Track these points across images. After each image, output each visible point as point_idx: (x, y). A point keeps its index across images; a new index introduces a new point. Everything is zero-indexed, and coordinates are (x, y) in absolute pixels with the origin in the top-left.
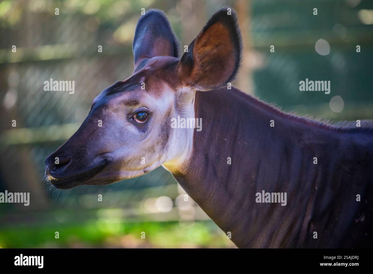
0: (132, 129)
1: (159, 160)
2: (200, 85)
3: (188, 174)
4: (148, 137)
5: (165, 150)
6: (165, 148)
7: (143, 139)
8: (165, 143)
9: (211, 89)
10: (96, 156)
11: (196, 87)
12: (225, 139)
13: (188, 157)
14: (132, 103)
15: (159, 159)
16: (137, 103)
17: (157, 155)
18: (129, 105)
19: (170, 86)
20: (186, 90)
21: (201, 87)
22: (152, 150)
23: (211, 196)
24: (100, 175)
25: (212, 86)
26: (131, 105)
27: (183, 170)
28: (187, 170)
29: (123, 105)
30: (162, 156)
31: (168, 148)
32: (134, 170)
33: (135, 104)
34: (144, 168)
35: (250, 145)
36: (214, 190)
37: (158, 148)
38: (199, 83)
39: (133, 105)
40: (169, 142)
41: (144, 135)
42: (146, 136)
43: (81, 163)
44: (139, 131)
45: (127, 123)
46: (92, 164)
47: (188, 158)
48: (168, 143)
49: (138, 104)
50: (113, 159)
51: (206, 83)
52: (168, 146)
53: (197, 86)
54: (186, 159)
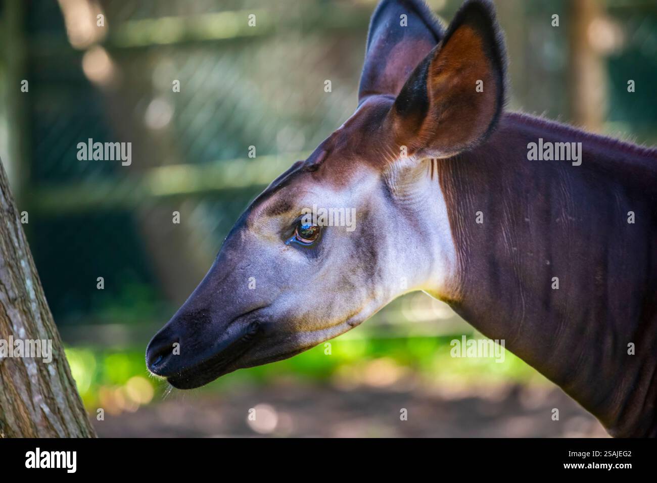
0: (295, 257)
1: (375, 298)
2: (435, 148)
3: (465, 299)
4: (326, 266)
5: (377, 278)
6: (376, 274)
7: (318, 271)
8: (372, 268)
9: (458, 153)
10: (233, 321)
11: (427, 154)
12: (527, 220)
13: (449, 272)
14: (281, 209)
15: (374, 295)
16: (290, 206)
17: (363, 292)
18: (276, 214)
19: (370, 164)
20: (407, 163)
21: (438, 153)
22: (345, 284)
23: (521, 325)
24: (258, 349)
25: (459, 146)
26: (279, 214)
27: (454, 295)
28: (461, 292)
29: (266, 217)
30: (374, 289)
31: (381, 274)
32: (327, 327)
33: (285, 209)
34: (347, 320)
35: (581, 220)
36: (524, 312)
37: (358, 278)
38: (432, 146)
39: (282, 211)
40: (380, 263)
41: (316, 263)
42: (321, 265)
43: (199, 343)
44: (307, 257)
45: (284, 247)
46: (226, 337)
47: (452, 274)
48: (378, 264)
49: (291, 209)
50: (271, 317)
51: (445, 143)
52: (380, 270)
53: (430, 152)
54: (447, 277)
